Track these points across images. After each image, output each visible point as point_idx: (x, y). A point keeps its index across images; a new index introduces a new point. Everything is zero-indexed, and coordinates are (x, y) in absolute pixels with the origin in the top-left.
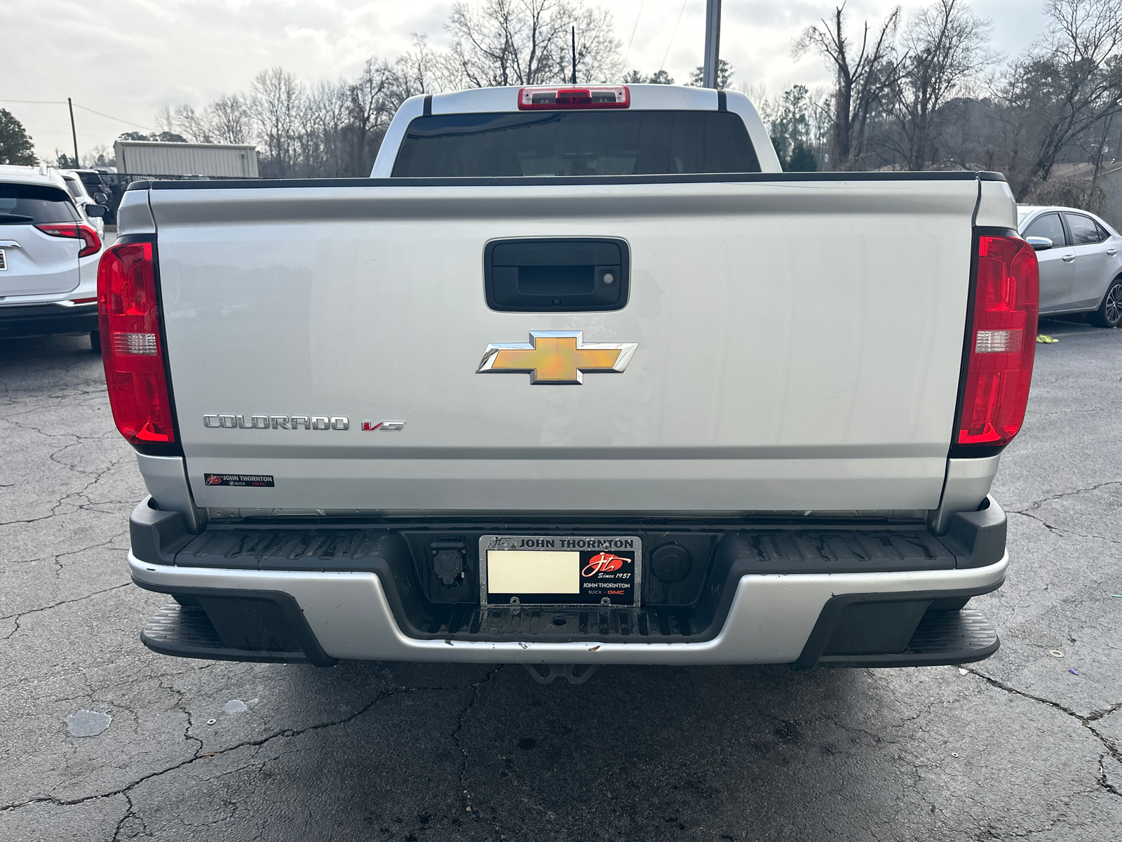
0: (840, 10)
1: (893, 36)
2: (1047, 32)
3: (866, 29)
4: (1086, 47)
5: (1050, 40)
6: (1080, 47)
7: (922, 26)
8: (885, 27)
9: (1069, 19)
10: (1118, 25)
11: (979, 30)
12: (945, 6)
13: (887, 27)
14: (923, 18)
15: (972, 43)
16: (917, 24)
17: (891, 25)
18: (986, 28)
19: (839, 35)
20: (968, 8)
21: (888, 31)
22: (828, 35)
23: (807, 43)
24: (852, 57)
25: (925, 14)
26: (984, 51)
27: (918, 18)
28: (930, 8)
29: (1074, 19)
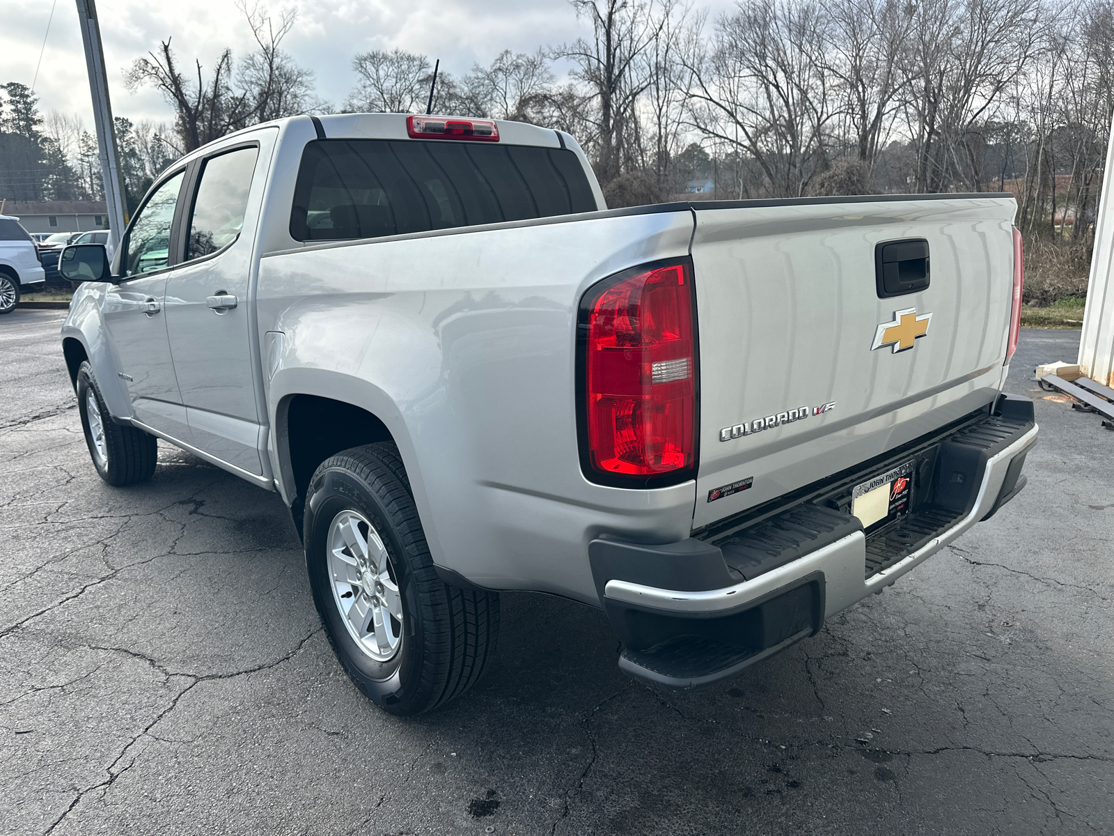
0: (166, 44)
1: (229, 76)
2: (360, 86)
3: (199, 68)
4: (392, 102)
5: (363, 92)
6: (388, 101)
7: (252, 70)
8: (218, 67)
9: (375, 77)
10: (412, 85)
11: (305, 79)
12: (267, 53)
13: (220, 67)
14: (250, 63)
15: (300, 91)
16: (247, 68)
17: (224, 66)
18: (309, 78)
19: (171, 70)
20: (290, 58)
21: (222, 71)
22: (161, 69)
23: (142, 76)
24: (190, 93)
25: (252, 59)
26: (312, 98)
27: (246, 62)
28: (255, 54)
29: (379, 79)
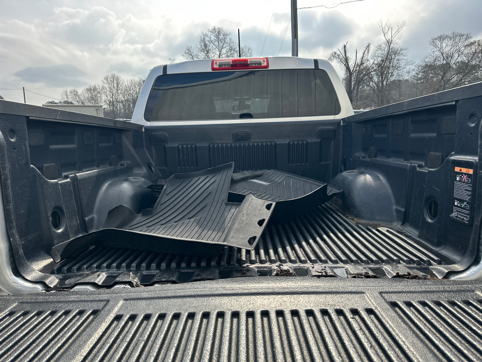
0: (345, 45)
1: (368, 55)
2: (431, 52)
3: (356, 53)
4: (447, 57)
5: (433, 55)
6: (445, 58)
7: (379, 51)
8: (364, 51)
9: (440, 47)
10: (460, 49)
11: (403, 52)
12: (388, 43)
13: (365, 51)
14: (379, 47)
15: (400, 57)
16: (377, 50)
17: (367, 51)
18: (405, 51)
19: (345, 55)
20: (398, 43)
21: (366, 53)
22: (341, 55)
23: (333, 59)
24: (351, 64)
25: (380, 46)
26: (405, 60)
27: (377, 48)
28: (382, 44)
29: (442, 47)
